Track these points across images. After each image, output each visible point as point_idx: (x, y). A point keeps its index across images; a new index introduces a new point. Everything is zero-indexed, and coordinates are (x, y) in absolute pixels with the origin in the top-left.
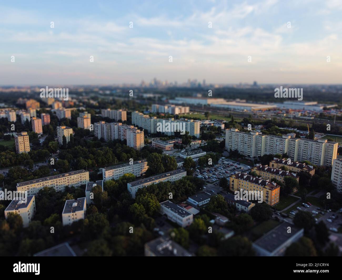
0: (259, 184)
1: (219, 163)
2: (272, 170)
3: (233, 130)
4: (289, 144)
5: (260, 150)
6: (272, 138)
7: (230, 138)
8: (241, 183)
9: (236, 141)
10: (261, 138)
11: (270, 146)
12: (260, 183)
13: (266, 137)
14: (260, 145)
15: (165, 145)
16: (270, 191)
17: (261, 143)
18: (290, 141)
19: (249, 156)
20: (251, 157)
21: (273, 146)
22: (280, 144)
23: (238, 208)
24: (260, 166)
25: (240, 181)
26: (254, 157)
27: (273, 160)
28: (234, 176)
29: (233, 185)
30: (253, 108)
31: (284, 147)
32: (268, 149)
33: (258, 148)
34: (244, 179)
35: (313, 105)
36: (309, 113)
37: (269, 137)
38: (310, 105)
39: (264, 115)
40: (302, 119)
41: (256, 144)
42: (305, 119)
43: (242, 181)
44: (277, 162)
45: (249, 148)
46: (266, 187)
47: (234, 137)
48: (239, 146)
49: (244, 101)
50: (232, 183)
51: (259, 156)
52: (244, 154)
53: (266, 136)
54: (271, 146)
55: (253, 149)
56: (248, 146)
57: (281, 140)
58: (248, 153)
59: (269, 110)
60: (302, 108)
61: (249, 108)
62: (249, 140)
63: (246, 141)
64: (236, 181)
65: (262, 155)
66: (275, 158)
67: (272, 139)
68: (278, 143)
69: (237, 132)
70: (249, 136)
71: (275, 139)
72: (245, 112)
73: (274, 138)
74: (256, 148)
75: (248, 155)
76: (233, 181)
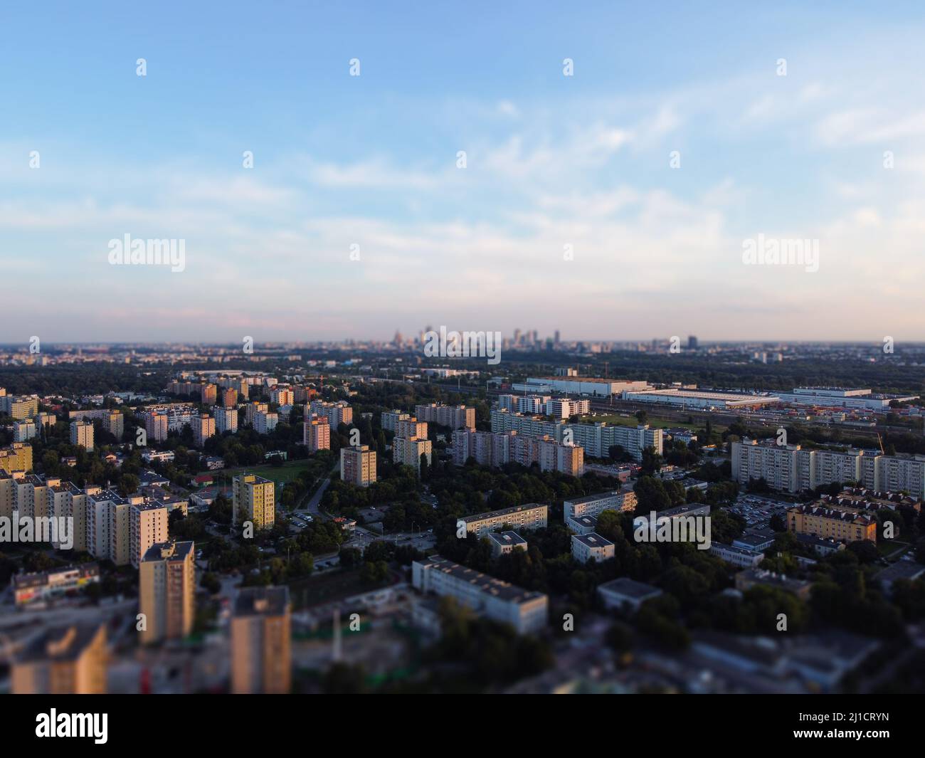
0: (842, 519)
1: (739, 500)
2: (852, 502)
3: (748, 443)
4: (862, 466)
5: (807, 479)
6: (828, 456)
7: (745, 456)
8: (808, 521)
9: (757, 463)
10: (808, 456)
11: (826, 470)
12: (844, 518)
13: (816, 454)
14: (807, 469)
15: (616, 473)
16: (863, 528)
17: (808, 465)
18: (864, 461)
19: (786, 490)
20: (791, 491)
21: (831, 471)
22: (845, 466)
23: (820, 553)
24: (801, 507)
25: (806, 519)
26: (797, 492)
27: (820, 498)
28: (795, 510)
29: (794, 525)
30: (728, 403)
31: (854, 470)
32: (821, 477)
33: (803, 475)
34: (813, 514)
35: (864, 397)
36: (861, 415)
37: (822, 455)
38: (857, 397)
39: (762, 418)
40: (852, 427)
41: (798, 467)
42: (858, 428)
43: (809, 517)
44: (851, 493)
45: (785, 474)
46: (856, 522)
47: (751, 456)
48: (765, 473)
49: (694, 387)
50: (791, 522)
51: (805, 490)
52: (775, 488)
53: (817, 452)
54: (829, 471)
55: (794, 475)
56: (783, 470)
57: (847, 459)
58: (784, 485)
59: (768, 407)
60: (841, 402)
61: (722, 403)
62: (784, 460)
63: (777, 462)
64: (799, 518)
65: (812, 488)
66: (845, 488)
67: (830, 458)
68: (841, 465)
69: (756, 445)
70: (784, 453)
71: (835, 456)
72: (714, 412)
73: (833, 455)
74: (799, 474)
75: (784, 488)
76: (794, 519)
